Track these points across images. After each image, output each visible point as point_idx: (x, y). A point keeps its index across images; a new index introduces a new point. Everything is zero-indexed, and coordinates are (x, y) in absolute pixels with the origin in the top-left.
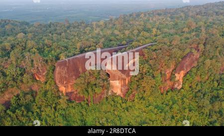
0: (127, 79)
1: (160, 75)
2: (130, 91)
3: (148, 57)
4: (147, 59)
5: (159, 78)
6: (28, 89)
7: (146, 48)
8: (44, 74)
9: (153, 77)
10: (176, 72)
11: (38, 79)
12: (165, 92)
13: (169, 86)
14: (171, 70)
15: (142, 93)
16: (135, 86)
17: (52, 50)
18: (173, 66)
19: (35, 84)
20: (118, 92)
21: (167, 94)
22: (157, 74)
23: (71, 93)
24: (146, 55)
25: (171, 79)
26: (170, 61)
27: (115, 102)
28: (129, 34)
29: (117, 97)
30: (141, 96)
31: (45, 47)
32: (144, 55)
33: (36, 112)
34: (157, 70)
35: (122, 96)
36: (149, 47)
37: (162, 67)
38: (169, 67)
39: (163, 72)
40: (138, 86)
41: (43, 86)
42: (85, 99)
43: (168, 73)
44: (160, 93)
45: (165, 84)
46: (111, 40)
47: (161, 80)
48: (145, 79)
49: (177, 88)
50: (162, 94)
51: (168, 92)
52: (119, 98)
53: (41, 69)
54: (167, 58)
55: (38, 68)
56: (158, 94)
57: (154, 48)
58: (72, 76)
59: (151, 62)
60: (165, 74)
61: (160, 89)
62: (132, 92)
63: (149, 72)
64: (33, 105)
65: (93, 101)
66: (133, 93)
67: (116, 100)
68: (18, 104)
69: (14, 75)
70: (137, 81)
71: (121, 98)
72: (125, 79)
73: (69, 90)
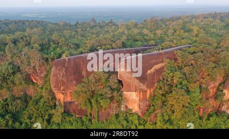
0: (148, 91)
1: (198, 90)
2: (152, 108)
3: (182, 62)
4: (180, 65)
5: (197, 94)
6: (22, 93)
7: (180, 49)
8: (42, 75)
9: (188, 91)
10: (225, 88)
11: (34, 81)
12: (206, 117)
13: (213, 107)
14: (217, 84)
15: (170, 113)
16: (159, 102)
17: (58, 47)
18: (221, 78)
19: (31, 86)
20: (135, 108)
21: (208, 119)
22: (194, 87)
23: (70, 103)
24: (180, 60)
25: (216, 97)
26: (215, 69)
27: (128, 122)
28: (161, 34)
29: (132, 114)
30: (166, 118)
31: (51, 44)
32: (176, 60)
33: (26, 123)
34: (195, 82)
35: (140, 114)
36: (184, 49)
37: (203, 78)
38: (213, 79)
39: (204, 86)
40: (164, 102)
41: (39, 90)
42: (89, 114)
43: (212, 87)
44: (197, 116)
45: (207, 104)
46: (137, 41)
47: (200, 97)
48: (174, 93)
49: (225, 112)
50: (201, 118)
51: (210, 116)
52: (136, 117)
53: (39, 69)
54: (212, 65)
55: (35, 67)
56: (194, 118)
57: (192, 50)
58: (72, 81)
59: (186, 70)
60: (207, 89)
61: (199, 110)
62: (154, 110)
63: (181, 84)
64: (24, 114)
65: (98, 117)
66: (156, 112)
67: (130, 118)
68: (7, 111)
69: (4, 74)
70: (163, 95)
71: (139, 116)
72: (146, 92)
73: (69, 99)
